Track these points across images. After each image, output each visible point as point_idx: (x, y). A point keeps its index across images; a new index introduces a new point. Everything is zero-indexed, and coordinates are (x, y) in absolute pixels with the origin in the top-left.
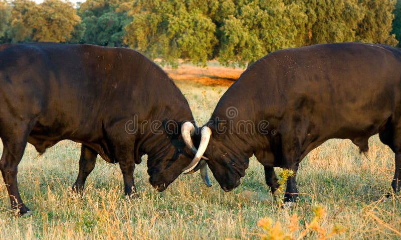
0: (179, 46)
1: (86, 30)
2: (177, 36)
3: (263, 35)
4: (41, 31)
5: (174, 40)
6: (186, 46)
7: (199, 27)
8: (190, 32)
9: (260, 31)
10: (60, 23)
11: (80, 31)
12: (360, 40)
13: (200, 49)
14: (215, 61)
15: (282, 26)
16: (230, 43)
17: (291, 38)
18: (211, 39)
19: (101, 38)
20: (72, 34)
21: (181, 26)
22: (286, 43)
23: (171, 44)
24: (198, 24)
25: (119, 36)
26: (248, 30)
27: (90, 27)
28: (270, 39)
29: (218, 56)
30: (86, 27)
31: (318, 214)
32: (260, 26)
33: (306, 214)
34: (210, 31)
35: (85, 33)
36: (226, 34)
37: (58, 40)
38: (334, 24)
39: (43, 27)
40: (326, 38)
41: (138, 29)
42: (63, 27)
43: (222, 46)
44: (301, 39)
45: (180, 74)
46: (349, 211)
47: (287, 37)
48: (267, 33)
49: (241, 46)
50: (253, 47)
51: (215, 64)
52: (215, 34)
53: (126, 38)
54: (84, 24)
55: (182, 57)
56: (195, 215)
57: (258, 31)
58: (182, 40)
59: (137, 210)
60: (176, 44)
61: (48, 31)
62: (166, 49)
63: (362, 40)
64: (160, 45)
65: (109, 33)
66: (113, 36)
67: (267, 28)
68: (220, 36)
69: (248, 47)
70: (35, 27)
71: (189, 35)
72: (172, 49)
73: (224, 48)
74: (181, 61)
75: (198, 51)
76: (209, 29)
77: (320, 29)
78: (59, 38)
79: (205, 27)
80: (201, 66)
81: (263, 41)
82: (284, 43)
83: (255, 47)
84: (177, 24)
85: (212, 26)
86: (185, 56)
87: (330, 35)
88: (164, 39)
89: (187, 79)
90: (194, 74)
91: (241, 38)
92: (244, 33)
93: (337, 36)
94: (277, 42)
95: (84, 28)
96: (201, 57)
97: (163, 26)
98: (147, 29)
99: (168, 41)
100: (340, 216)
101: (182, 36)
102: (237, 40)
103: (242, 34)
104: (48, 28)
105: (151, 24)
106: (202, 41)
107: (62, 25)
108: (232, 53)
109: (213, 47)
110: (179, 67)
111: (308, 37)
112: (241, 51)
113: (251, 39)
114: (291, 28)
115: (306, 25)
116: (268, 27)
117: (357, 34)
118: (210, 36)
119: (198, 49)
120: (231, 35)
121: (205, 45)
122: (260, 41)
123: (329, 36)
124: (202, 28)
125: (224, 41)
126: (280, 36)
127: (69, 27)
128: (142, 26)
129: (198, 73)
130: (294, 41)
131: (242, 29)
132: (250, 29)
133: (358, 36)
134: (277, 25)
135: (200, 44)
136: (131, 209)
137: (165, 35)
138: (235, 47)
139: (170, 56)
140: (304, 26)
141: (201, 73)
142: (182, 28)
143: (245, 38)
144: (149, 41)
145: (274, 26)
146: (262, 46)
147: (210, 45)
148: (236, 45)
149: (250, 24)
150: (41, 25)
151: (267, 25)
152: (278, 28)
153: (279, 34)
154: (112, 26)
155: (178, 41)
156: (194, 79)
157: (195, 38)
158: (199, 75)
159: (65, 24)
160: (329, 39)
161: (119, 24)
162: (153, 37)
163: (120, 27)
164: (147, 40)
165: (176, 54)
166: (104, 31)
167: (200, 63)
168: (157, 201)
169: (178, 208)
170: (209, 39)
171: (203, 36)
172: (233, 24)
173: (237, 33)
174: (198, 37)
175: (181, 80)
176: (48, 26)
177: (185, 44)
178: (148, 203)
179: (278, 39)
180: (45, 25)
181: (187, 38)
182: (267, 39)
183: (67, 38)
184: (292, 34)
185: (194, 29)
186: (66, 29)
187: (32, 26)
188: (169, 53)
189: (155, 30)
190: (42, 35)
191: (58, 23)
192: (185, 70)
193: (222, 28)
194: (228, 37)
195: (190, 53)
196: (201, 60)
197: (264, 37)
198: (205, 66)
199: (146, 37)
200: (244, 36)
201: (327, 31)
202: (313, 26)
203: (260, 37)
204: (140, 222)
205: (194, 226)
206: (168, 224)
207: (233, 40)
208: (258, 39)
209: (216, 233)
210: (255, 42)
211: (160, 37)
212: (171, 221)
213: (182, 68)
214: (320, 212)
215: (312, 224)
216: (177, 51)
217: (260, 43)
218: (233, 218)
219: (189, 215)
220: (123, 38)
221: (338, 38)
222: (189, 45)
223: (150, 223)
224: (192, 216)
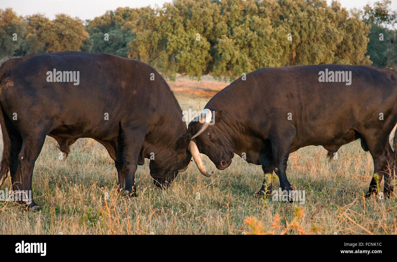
0: (177, 60)
1: (94, 45)
2: (175, 52)
3: (252, 54)
4: (53, 45)
5: (173, 56)
6: (183, 61)
7: (195, 45)
8: (187, 49)
9: (250, 50)
10: (70, 38)
11: (88, 46)
12: (339, 60)
13: (196, 64)
14: (209, 76)
15: (269, 46)
16: (223, 60)
17: (277, 57)
18: (205, 56)
20: (81, 48)
21: (179, 44)
22: (272, 61)
23: (170, 59)
24: (194, 43)
25: (123, 51)
26: (239, 49)
27: (98, 43)
28: (259, 57)
29: (212, 71)
30: (94, 42)
31: (298, 214)
32: (250, 45)
33: (287, 215)
34: (205, 49)
35: (93, 48)
36: (220, 52)
38: (315, 45)
39: (55, 42)
40: (308, 57)
41: (141, 46)
42: (73, 41)
43: (216, 63)
44: (286, 58)
45: (178, 87)
46: (325, 212)
47: (274, 56)
48: (256, 53)
49: (232, 63)
50: (243, 64)
51: (209, 79)
52: (209, 52)
53: (130, 54)
54: (92, 40)
55: (180, 72)
56: (188, 212)
57: (248, 50)
58: (180, 56)
59: (136, 207)
60: (174, 59)
61: (59, 45)
62: (166, 63)
63: (340, 60)
64: (160, 60)
65: (115, 48)
66: (118, 51)
67: (256, 47)
68: (214, 54)
69: (239, 64)
70: (48, 41)
71: (186, 51)
72: (171, 63)
73: (218, 64)
74: (178, 75)
75: (194, 67)
76: (204, 47)
77: (303, 49)
79: (201, 46)
80: (196, 80)
81: (252, 59)
82: (271, 62)
83: (245, 64)
84: (175, 43)
85: (207, 45)
86: (182, 70)
87: (312, 55)
88: (164, 55)
89: (183, 91)
90: (189, 87)
91: (233, 56)
92: (236, 51)
93: (317, 56)
94: (264, 60)
95: (92, 43)
96: (196, 72)
97: (163, 43)
98: (149, 45)
99: (167, 57)
100: (317, 217)
101: (180, 53)
102: (229, 58)
103: (233, 52)
104: (60, 43)
105: (153, 41)
106: (198, 57)
107: (72, 40)
108: (225, 69)
109: (207, 63)
110: (176, 80)
111: (292, 57)
112: (233, 67)
113: (241, 58)
114: (278, 48)
115: (291, 46)
116: (258, 47)
117: (335, 55)
118: (205, 53)
119: (194, 64)
120: (224, 53)
121: (200, 61)
122: (249, 59)
123: (310, 56)
124: (198, 46)
125: (217, 58)
126: (267, 55)
127: (78, 42)
128: (144, 43)
129: (194, 86)
130: (279, 60)
131: (233, 47)
132: (241, 48)
133: (337, 57)
134: (265, 45)
135: (196, 60)
136: (131, 206)
137: (165, 51)
138: (228, 64)
140: (288, 46)
141: (196, 86)
142: (179, 45)
143: (236, 56)
144: (150, 56)
145: (262, 46)
146: (252, 63)
147: (204, 61)
148: (228, 62)
149: (240, 44)
150: (53, 39)
151: (256, 45)
152: (266, 48)
153: (266, 54)
154: (117, 42)
155: (176, 56)
156: (190, 91)
157: (192, 54)
158: (195, 87)
159: (75, 39)
160: (310, 59)
161: (124, 40)
162: (154, 53)
163: (124, 43)
164: (149, 56)
165: (174, 69)
166: (110, 47)
167: (195, 78)
168: (154, 200)
169: (173, 207)
170: (204, 56)
171: (199, 53)
172: (226, 44)
173: (229, 51)
174: (194, 53)
175: (178, 91)
176: (59, 40)
177: (182, 59)
178: (146, 201)
179: (266, 58)
180: (57, 39)
181: (184, 54)
182: (255, 57)
183: (76, 50)
184: (277, 53)
185: (191, 47)
186: (75, 43)
187: (45, 40)
188: (168, 67)
189: (156, 47)
190: (54, 48)
191: (69, 38)
192: (181, 83)
193: (215, 47)
194: (221, 54)
195: (187, 68)
196: (196, 75)
197: (253, 55)
198: (199, 80)
199: (148, 53)
200: (236, 54)
201: (309, 51)
202: (297, 47)
203: (250, 55)
204: (139, 218)
205: (187, 222)
206: (163, 220)
207: (226, 57)
208: (248, 57)
209: (206, 229)
210: (245, 60)
211: (161, 53)
212: (166, 218)
213: (180, 81)
214: (299, 212)
215: (292, 224)
216: (175, 66)
217: (249, 60)
218: (222, 216)
219: (182, 213)
220: (127, 53)
221: (318, 59)
222: (186, 61)
223: (147, 219)
224: (185, 214)
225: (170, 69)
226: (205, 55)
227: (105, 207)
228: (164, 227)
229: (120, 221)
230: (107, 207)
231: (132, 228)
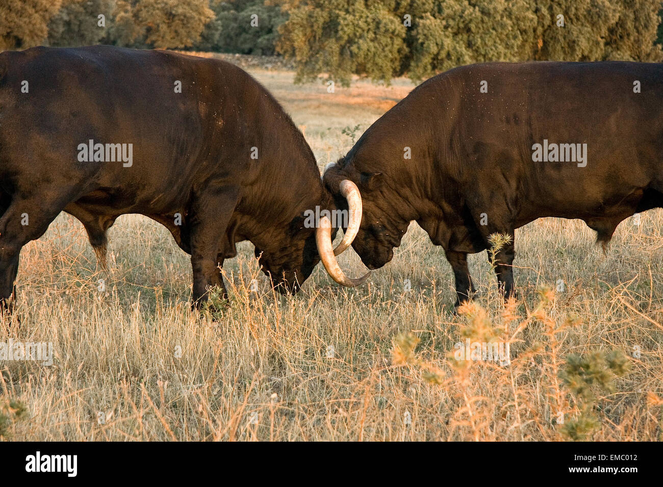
0: (354, 54)
1: (222, 31)
2: (350, 41)
3: (473, 43)
4: (158, 31)
5: (347, 47)
6: (363, 56)
7: (382, 30)
8: (369, 36)
9: (469, 36)
10: (185, 20)
11: (214, 32)
12: (612, 52)
13: (383, 60)
14: (403, 78)
15: (500, 30)
16: (425, 53)
17: (512, 47)
18: (398, 47)
19: (242, 43)
20: (202, 35)
21: (357, 28)
22: (505, 55)
23: (342, 53)
24: (381, 26)
25: (268, 40)
26: (451, 35)
27: (228, 26)
28: (483, 48)
29: (410, 71)
30: (222, 26)
31: (545, 298)
32: (468, 30)
33: (529, 298)
34: (397, 35)
35: (221, 35)
36: (420, 41)
37: (182, 43)
38: (574, 29)
39: (161, 26)
41: (296, 31)
42: (189, 25)
43: (415, 57)
44: (528, 49)
45: (354, 96)
46: (588, 294)
47: (507, 47)
48: (479, 40)
49: (440, 57)
50: (458, 59)
51: (404, 83)
52: (404, 40)
53: (279, 44)
54: (219, 22)
55: (358, 72)
56: (370, 295)
57: (465, 37)
58: (359, 48)
60: (349, 53)
61: (168, 31)
62: (335, 59)
63: (614, 53)
64: (327, 54)
65: (255, 35)
66: (260, 40)
67: (478, 32)
68: (413, 43)
69: (451, 59)
70: (150, 25)
71: (368, 40)
72: (344, 59)
73: (418, 60)
74: (355, 77)
75: (380, 64)
76: (397, 32)
77: (555, 35)
78: (184, 41)
79: (391, 30)
80: (383, 85)
81: (473, 51)
82: (502, 55)
83: (461, 59)
84: (351, 26)
85: (401, 29)
86: (361, 70)
87: (569, 45)
88: (333, 45)
89: (364, 103)
90: (372, 97)
91: (440, 46)
92: (446, 39)
93: (578, 45)
94: (492, 52)
95: (220, 28)
96: (383, 73)
97: (331, 27)
98: (308, 31)
99: (338, 49)
100: (576, 303)
101: (357, 43)
102: (434, 49)
103: (442, 40)
104: (168, 27)
105: (315, 24)
106: (386, 49)
107: (188, 22)
108: (429, 67)
109: (401, 58)
110: (351, 85)
111: (537, 47)
112: (442, 64)
113: (455, 48)
114: (513, 33)
115: (535, 30)
116: (481, 31)
117: (606, 44)
118: (398, 42)
119: (379, 61)
120: (426, 42)
121: (390, 55)
123: (566, 45)
124: (387, 31)
125: (416, 50)
126: (497, 45)
127: (198, 26)
128: (301, 26)
129: (380, 95)
130: (516, 53)
131: (442, 33)
132: (455, 34)
133: (608, 46)
134: (494, 29)
135: (383, 54)
137: (334, 39)
138: (434, 59)
139: (340, 70)
140: (531, 31)
141: (383, 95)
142: (357, 31)
143: (446, 46)
144: (311, 48)
145: (488, 30)
146: (471, 57)
147: (396, 55)
148: (432, 56)
149: (453, 27)
150: (158, 21)
151: (479, 28)
152: (494, 33)
153: (495, 42)
155: (352, 48)
156: (373, 103)
157: (376, 45)
158: (381, 97)
159: (192, 21)
160: (566, 49)
161: (269, 22)
162: (317, 43)
163: (270, 26)
164: (309, 47)
165: (349, 67)
166: (248, 33)
167: (381, 81)
170: (396, 47)
171: (387, 42)
172: (431, 27)
173: (436, 39)
174: (379, 43)
175: (355, 103)
176: (168, 23)
177: (362, 53)
179: (494, 48)
180: (164, 22)
181: (365, 45)
182: (478, 47)
183: (195, 41)
184: (513, 41)
185: (375, 33)
186: (193, 28)
187: (145, 23)
188: (340, 66)
189: (320, 32)
190: (159, 36)
191: (183, 20)
192: (360, 91)
193: (414, 33)
194: (422, 44)
195: (369, 66)
196: (383, 77)
197: (475, 45)
198: (389, 85)
199: (307, 43)
200: (445, 44)
201: (564, 38)
202: (545, 31)
203: (469, 45)
204: (293, 303)
205: (369, 311)
206: (332, 307)
207: (430, 48)
208: (466, 48)
209: (400, 321)
210: (461, 53)
211: (327, 43)
212: (336, 303)
213: (357, 87)
214: (546, 295)
215: (535, 313)
216: (350, 63)
217: (469, 53)
218: (424, 301)
219: (362, 296)
220: (274, 43)
221: (579, 49)
222: (367, 54)
223: (306, 306)
224: (366, 297)
225: (342, 69)
226: (398, 45)
227: (240, 286)
228: (332, 318)
229: (263, 309)
230: (244, 287)
231: (283, 319)
